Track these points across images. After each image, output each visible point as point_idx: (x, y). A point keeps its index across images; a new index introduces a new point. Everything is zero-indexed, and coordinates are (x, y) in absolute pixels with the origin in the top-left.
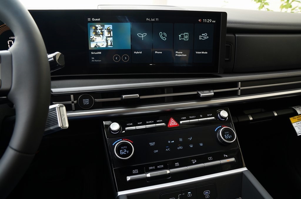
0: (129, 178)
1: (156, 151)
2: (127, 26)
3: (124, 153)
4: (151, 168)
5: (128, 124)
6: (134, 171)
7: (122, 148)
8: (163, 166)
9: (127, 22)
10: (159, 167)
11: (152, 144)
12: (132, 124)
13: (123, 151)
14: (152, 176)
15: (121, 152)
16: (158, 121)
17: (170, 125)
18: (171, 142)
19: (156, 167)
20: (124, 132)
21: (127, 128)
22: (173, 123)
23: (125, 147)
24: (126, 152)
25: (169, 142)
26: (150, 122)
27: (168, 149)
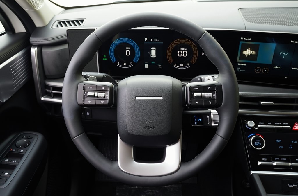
0: (259, 163)
1: (281, 147)
2: (273, 46)
3: (257, 145)
4: (276, 159)
5: (260, 123)
6: (263, 159)
7: (256, 141)
8: (285, 159)
9: (273, 42)
10: (282, 159)
11: (278, 141)
12: (263, 123)
13: (257, 143)
14: (277, 165)
15: (255, 144)
16: (285, 124)
17: (295, 128)
18: (294, 142)
19: (280, 159)
20: (257, 128)
21: (259, 126)
22: (297, 127)
23: (258, 140)
24: (259, 144)
25: (293, 142)
26: (278, 123)
27: (291, 147)
